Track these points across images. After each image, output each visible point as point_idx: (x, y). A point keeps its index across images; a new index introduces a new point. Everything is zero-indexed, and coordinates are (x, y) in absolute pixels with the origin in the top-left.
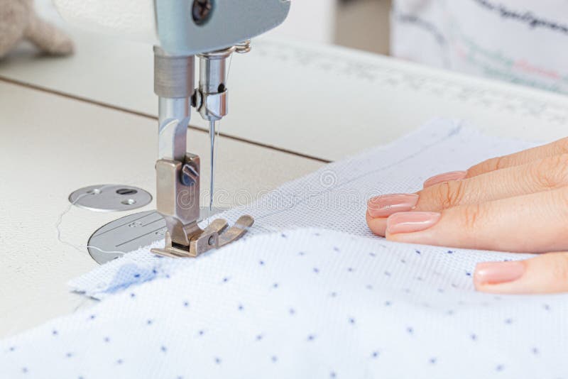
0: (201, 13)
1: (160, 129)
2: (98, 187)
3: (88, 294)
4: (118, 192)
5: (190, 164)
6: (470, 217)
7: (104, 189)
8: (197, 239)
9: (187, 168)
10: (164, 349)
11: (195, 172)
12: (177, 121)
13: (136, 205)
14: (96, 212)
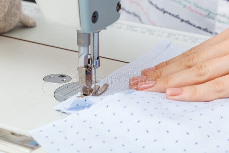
0: (95, 19)
1: (80, 57)
2: (52, 75)
3: (62, 111)
4: (59, 76)
5: (89, 68)
6: (166, 81)
7: (55, 76)
8: (92, 92)
9: (89, 69)
10: (91, 128)
11: (91, 71)
12: (85, 54)
13: (66, 81)
14: (54, 84)
